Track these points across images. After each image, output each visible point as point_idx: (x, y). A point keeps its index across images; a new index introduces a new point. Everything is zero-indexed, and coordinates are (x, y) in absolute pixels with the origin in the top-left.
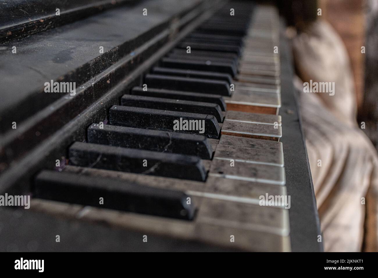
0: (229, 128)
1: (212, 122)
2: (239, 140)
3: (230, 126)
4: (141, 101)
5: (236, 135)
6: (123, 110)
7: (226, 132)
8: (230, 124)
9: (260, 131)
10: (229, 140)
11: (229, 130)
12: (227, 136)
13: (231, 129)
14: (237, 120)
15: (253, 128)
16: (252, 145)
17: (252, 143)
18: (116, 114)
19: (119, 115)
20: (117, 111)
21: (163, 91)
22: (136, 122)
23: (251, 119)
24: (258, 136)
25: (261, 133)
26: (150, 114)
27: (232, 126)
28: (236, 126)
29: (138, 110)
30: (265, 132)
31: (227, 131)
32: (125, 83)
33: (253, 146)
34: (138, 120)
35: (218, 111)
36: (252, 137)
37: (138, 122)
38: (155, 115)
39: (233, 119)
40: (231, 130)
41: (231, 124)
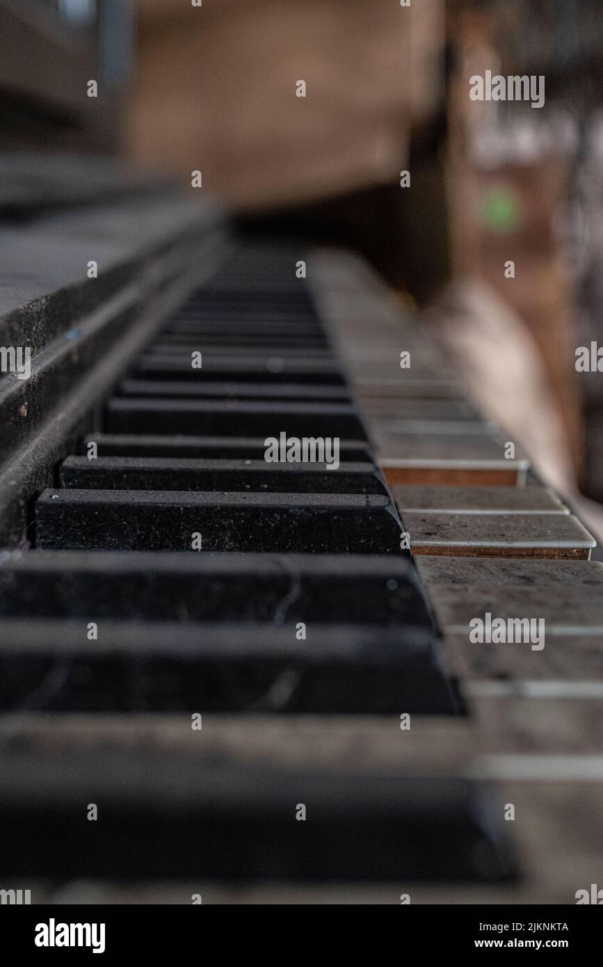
0: (429, 534)
1: (391, 516)
2: (479, 566)
3: (428, 528)
4: (128, 471)
5: (457, 551)
6: (86, 501)
7: (427, 547)
8: (424, 521)
9: (525, 534)
10: (448, 569)
11: (434, 539)
12: (435, 560)
13: (436, 534)
14: (436, 507)
15: (497, 528)
16: (524, 577)
17: (521, 573)
18: (59, 517)
19: (69, 519)
20: (61, 506)
21: (180, 441)
22: (131, 540)
23: (471, 503)
24: (527, 549)
25: (533, 540)
26: (179, 508)
27: (434, 528)
28: (447, 527)
29: (136, 498)
30: (541, 536)
31: (430, 543)
32: (63, 421)
33: (529, 580)
34: (138, 532)
35: (383, 483)
36: (508, 553)
37: (138, 537)
38: (197, 508)
39: (424, 506)
40: (438, 540)
41: (427, 521)
